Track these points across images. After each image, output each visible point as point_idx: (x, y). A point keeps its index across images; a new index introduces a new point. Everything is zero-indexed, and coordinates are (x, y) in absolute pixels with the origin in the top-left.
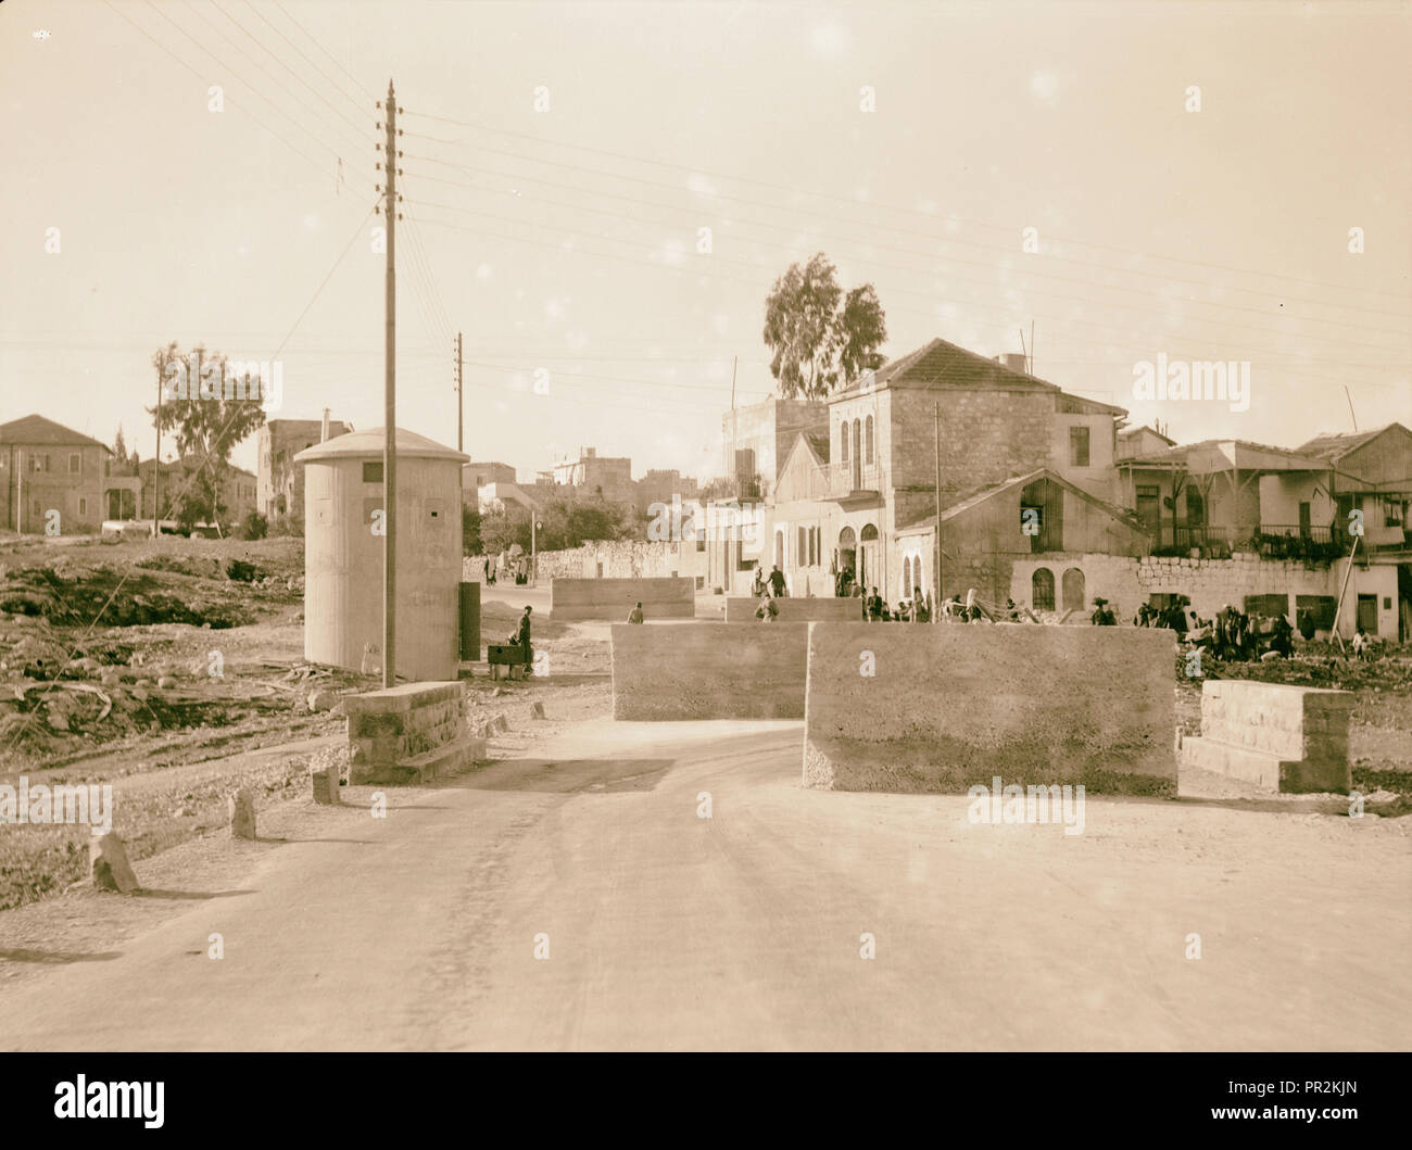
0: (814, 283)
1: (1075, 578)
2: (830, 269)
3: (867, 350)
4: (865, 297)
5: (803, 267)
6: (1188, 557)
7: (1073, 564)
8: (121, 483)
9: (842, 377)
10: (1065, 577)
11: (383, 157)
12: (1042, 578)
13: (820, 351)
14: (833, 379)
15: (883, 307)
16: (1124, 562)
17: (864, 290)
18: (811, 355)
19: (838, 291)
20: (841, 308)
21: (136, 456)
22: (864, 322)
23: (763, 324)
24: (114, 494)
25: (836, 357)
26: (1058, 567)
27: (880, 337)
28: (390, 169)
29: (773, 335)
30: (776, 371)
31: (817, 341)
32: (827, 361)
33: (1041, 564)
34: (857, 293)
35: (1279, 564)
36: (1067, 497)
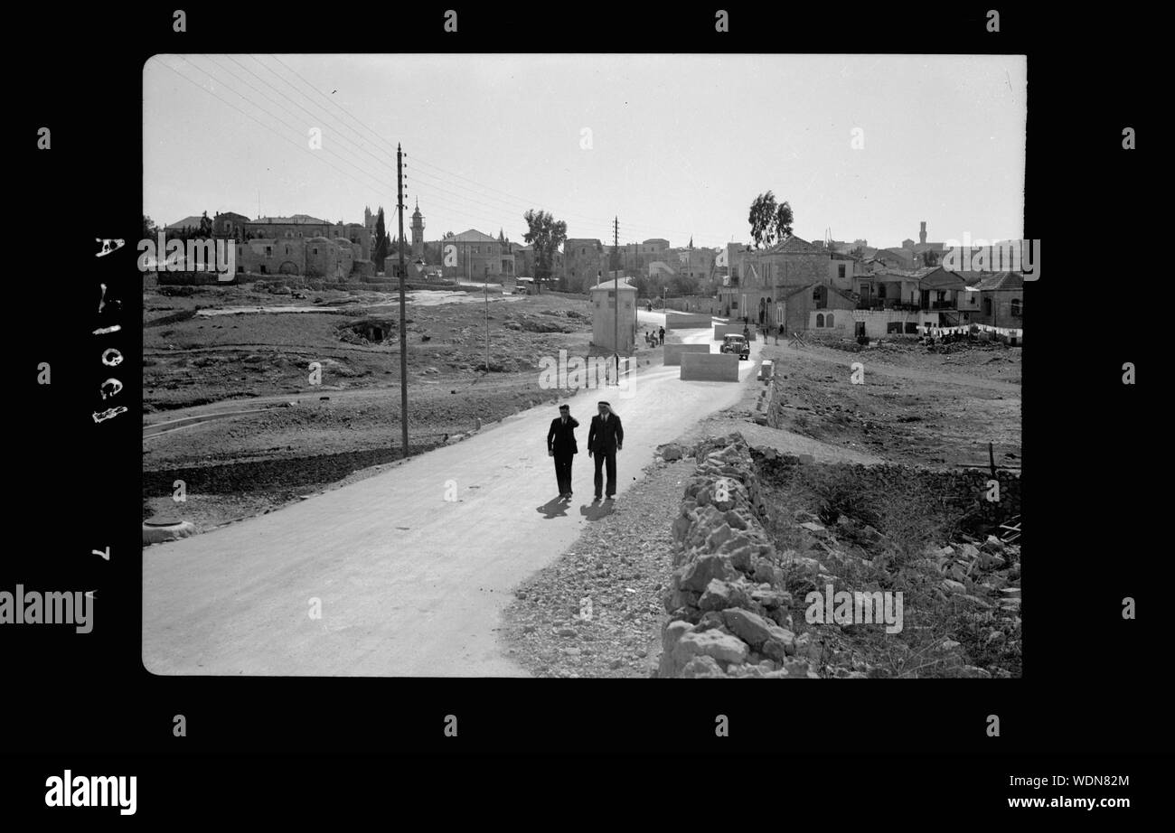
0: (767, 202)
1: (831, 318)
2: (773, 197)
3: (785, 226)
4: (785, 206)
5: (764, 196)
6: (869, 309)
7: (830, 312)
8: (507, 257)
9: (776, 236)
10: (828, 317)
11: (614, 229)
12: (820, 318)
13: (768, 227)
14: (773, 237)
15: (792, 210)
16: (847, 312)
17: (785, 204)
18: (765, 228)
19: (776, 204)
20: (776, 211)
21: (507, 239)
22: (785, 216)
23: (748, 216)
24: (504, 262)
25: (774, 229)
26: (825, 314)
27: (790, 221)
28: (616, 237)
29: (752, 220)
30: (752, 234)
31: (767, 222)
32: (771, 230)
33: (820, 312)
34: (782, 205)
35: (900, 312)
36: (829, 292)
